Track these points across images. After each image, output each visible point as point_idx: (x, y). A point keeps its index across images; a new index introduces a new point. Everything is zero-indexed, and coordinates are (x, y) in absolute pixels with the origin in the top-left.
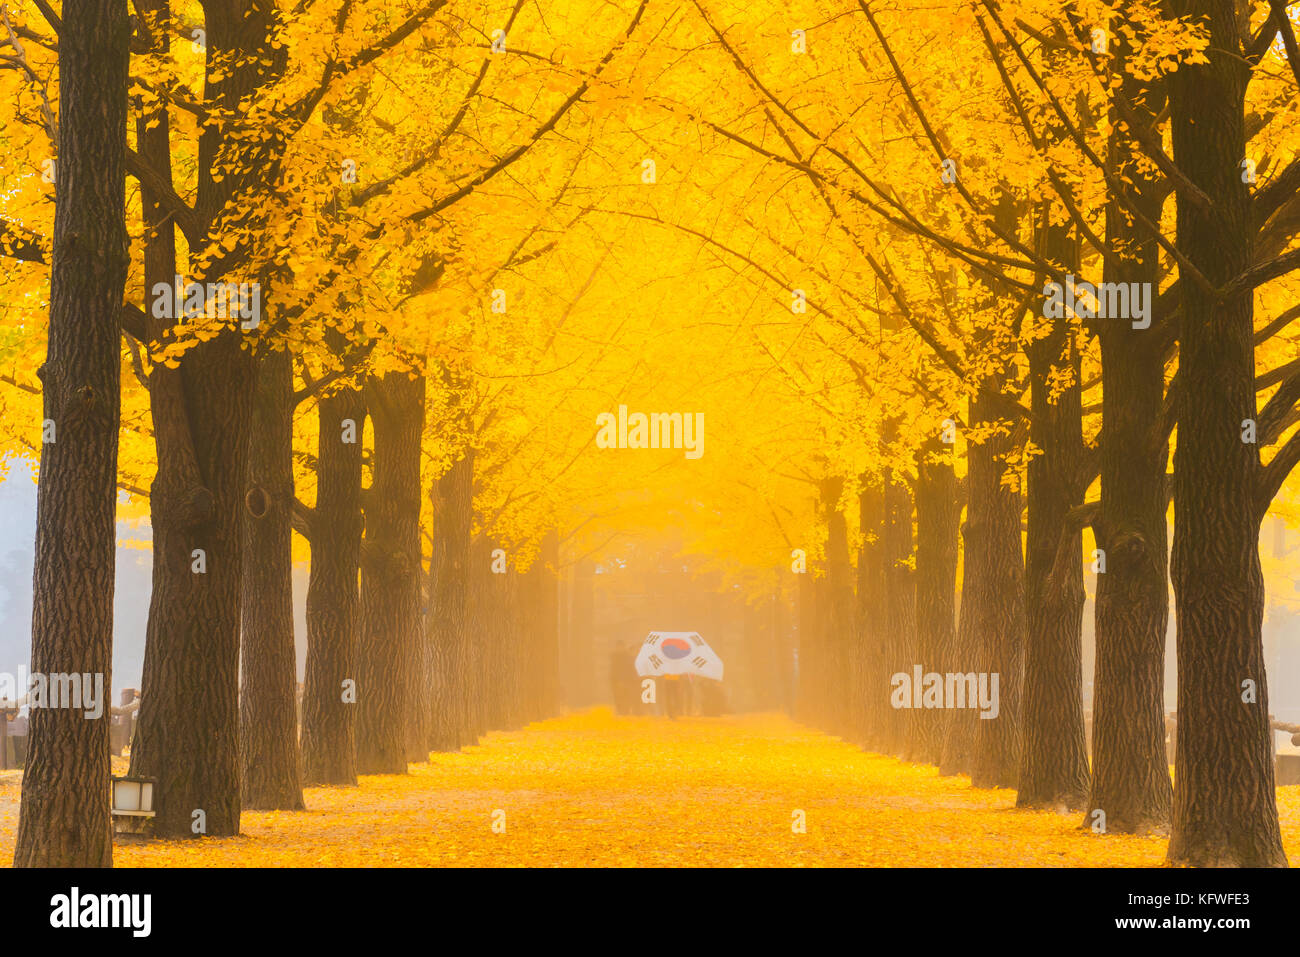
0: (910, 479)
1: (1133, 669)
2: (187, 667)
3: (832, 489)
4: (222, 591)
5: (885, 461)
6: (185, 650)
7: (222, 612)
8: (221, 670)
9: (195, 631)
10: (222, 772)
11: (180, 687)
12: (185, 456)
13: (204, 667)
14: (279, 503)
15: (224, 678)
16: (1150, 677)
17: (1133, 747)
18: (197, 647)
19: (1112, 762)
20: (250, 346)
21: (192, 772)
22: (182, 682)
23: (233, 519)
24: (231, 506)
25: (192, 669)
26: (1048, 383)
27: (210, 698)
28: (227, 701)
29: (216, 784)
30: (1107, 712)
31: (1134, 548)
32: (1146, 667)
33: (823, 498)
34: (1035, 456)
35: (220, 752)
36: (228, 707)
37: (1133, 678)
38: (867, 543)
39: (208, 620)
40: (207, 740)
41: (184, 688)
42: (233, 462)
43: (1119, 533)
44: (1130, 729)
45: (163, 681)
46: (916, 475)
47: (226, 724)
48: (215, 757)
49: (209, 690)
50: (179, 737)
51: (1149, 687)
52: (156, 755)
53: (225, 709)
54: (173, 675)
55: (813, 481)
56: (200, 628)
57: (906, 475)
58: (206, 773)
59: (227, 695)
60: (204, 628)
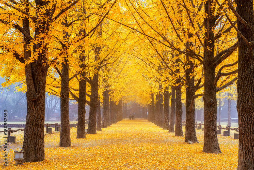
0: (163, 93)
1: (211, 123)
2: (33, 128)
3: (152, 95)
4: (40, 113)
5: (160, 91)
6: (32, 125)
7: (40, 117)
8: (40, 128)
9: (34, 121)
10: (40, 148)
11: (31, 132)
12: (32, 87)
13: (36, 128)
14: (66, 96)
15: (41, 130)
16: (214, 125)
17: (212, 138)
18: (35, 124)
19: (208, 140)
20: (44, 65)
21: (34, 149)
22: (32, 131)
23: (42, 99)
24: (42, 97)
25: (34, 128)
26: (189, 76)
27: (37, 134)
28: (41, 135)
29: (39, 151)
30: (207, 131)
31: (211, 102)
32: (214, 123)
33: (151, 96)
34: (187, 87)
35: (40, 145)
36: (42, 135)
37: (211, 125)
38: (157, 101)
39: (37, 119)
40: (37, 143)
41: (32, 132)
42: (42, 88)
43: (208, 99)
44: (211, 134)
45: (28, 131)
46: (164, 93)
47: (41, 139)
48: (38, 146)
49: (37, 133)
50: (31, 142)
51: (214, 127)
52: (27, 145)
53: (41, 136)
54: (30, 130)
55: (150, 94)
56: (35, 120)
57: (163, 92)
58: (37, 149)
59: (41, 133)
60: (36, 120)
